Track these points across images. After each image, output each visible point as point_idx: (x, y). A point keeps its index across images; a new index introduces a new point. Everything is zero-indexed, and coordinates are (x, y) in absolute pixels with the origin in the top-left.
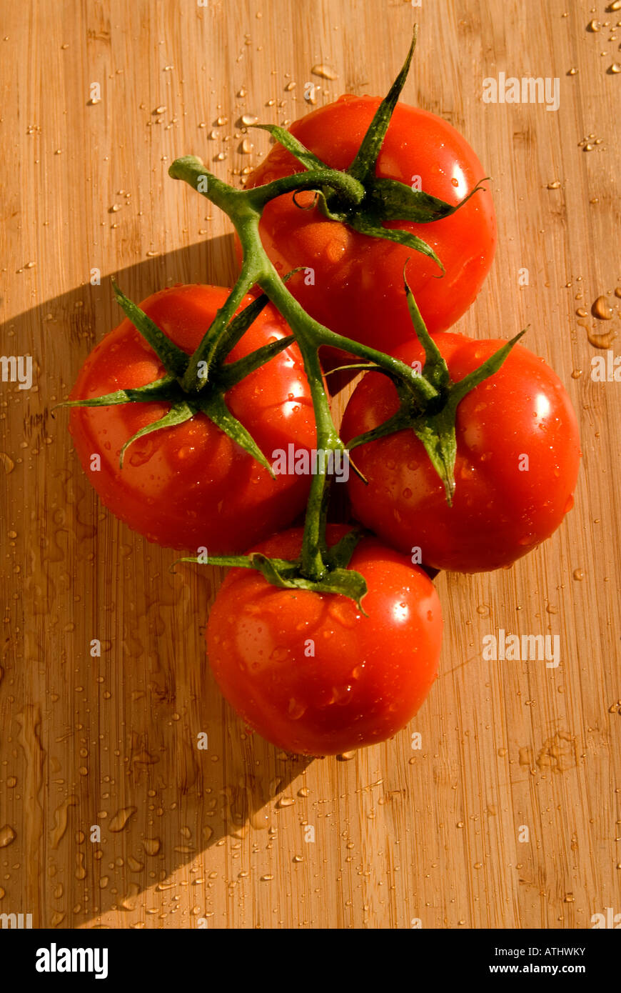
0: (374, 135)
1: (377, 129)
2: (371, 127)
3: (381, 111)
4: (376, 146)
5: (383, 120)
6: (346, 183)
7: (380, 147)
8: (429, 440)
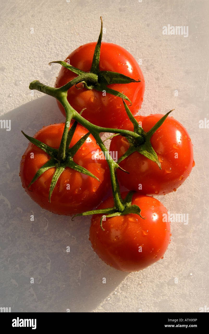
0: (96, 57)
1: (97, 55)
2: (94, 55)
3: (97, 48)
4: (98, 60)
5: (98, 51)
6: (92, 76)
7: (99, 60)
8: (145, 154)
